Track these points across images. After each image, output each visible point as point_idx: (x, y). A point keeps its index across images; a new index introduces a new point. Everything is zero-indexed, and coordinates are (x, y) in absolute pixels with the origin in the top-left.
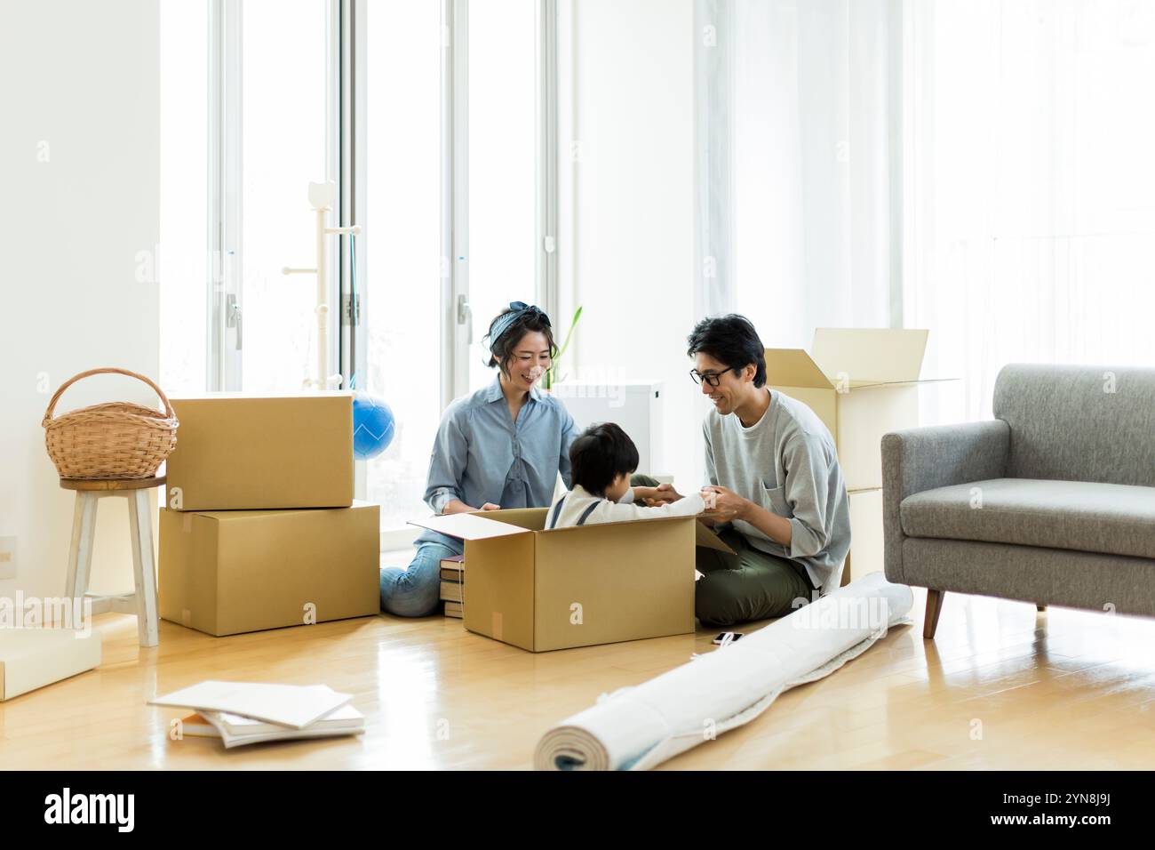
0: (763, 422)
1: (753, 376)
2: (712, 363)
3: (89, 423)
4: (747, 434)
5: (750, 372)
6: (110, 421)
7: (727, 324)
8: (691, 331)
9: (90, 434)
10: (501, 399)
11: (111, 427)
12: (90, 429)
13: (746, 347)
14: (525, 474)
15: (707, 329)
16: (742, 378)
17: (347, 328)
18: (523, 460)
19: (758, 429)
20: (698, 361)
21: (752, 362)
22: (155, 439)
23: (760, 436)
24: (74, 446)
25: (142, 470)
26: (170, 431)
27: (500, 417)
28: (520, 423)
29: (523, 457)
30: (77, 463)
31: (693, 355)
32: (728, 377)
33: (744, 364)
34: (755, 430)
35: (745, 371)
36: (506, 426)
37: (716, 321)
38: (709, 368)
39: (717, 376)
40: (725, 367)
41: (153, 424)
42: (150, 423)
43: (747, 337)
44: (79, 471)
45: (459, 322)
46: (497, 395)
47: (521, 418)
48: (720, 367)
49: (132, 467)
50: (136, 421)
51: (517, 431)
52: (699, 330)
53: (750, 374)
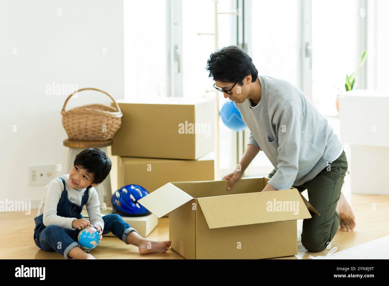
3: (80, 114)
5: (248, 79)
6: (89, 113)
9: (80, 119)
11: (89, 116)
12: (80, 117)
22: (110, 122)
24: (73, 124)
25: (105, 136)
26: (117, 119)
30: (74, 132)
33: (243, 78)
41: (109, 115)
42: (107, 115)
44: (76, 135)
48: (230, 85)
49: (100, 135)
50: (100, 113)
53: (249, 81)
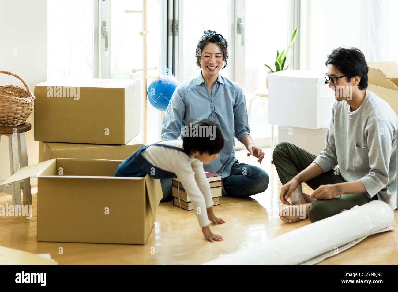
0: (359, 110)
1: (358, 83)
2: (336, 71)
4: (351, 116)
5: (356, 80)
7: (348, 52)
8: (330, 52)
10: (204, 82)
13: (356, 67)
14: (218, 121)
15: (337, 52)
16: (351, 83)
17: (171, 38)
18: (216, 114)
19: (357, 114)
20: (329, 69)
21: (358, 75)
23: (358, 118)
25: (15, 122)
27: (203, 92)
28: (213, 95)
29: (215, 112)
31: (328, 65)
32: (343, 80)
33: (354, 75)
34: (355, 114)
35: (353, 79)
36: (207, 97)
37: (343, 49)
38: (334, 73)
39: (337, 78)
40: (342, 75)
43: (358, 61)
45: (238, 33)
46: (201, 81)
47: (214, 92)
48: (339, 75)
51: (213, 99)
52: (334, 52)
53: (356, 82)
